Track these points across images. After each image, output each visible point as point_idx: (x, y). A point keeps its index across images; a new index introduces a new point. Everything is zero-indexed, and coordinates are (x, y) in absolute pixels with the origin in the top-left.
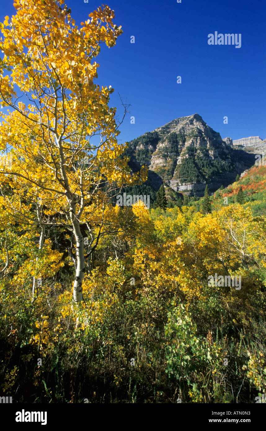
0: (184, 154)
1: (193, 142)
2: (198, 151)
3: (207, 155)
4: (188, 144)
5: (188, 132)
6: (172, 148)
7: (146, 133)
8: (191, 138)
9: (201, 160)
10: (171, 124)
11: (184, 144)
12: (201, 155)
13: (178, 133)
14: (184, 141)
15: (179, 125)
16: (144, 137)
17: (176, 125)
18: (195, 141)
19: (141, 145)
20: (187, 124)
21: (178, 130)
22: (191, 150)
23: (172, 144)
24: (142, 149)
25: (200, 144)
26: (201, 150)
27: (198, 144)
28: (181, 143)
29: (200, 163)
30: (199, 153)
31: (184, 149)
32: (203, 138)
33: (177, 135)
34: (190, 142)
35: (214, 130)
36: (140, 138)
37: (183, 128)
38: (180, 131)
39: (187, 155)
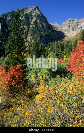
0: (33, 25)
1: (36, 19)
2: (39, 24)
3: (43, 26)
4: (34, 20)
5: (33, 14)
6: (26, 21)
7: (12, 11)
8: (35, 17)
9: (41, 28)
10: (24, 9)
11: (32, 20)
12: (40, 26)
13: (29, 14)
14: (32, 18)
15: (28, 10)
16: (11, 13)
17: (27, 10)
18: (37, 19)
19: (10, 17)
20: (33, 10)
21: (29, 12)
22: (36, 23)
23: (26, 19)
24: (10, 19)
25: (40, 21)
26: (40, 24)
27: (39, 20)
28: (30, 19)
29: (40, 30)
30: (39, 25)
31: (32, 22)
32: (41, 18)
33: (28, 14)
34: (35, 19)
36: (9, 13)
37: (31, 12)
38: (30, 13)
39: (34, 25)
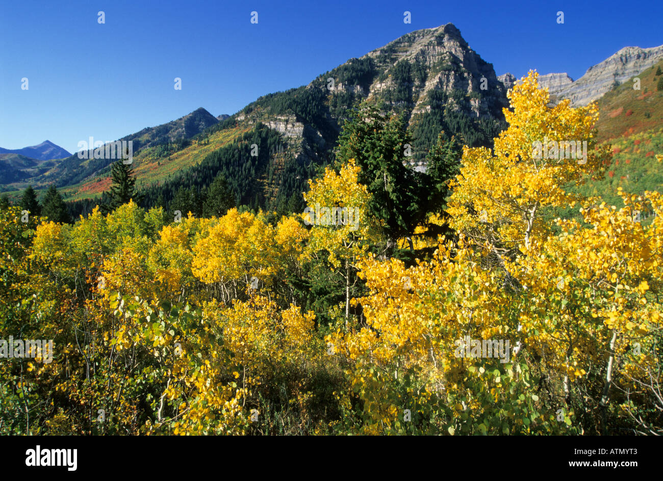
0: (424, 104)
1: (441, 82)
2: (450, 100)
3: (465, 107)
4: (430, 85)
5: (431, 61)
6: (400, 91)
7: (350, 61)
8: (437, 72)
9: (456, 117)
10: (399, 42)
11: (422, 86)
12: (456, 108)
13: (412, 62)
14: (424, 80)
15: (415, 45)
16: (346, 69)
17: (410, 46)
18: (444, 79)
19: (340, 84)
20: (430, 44)
21: (413, 56)
22: (437, 97)
23: (401, 85)
24: (342, 93)
25: (455, 85)
26: (455, 97)
27: (450, 85)
28: (417, 83)
29: (452, 124)
30: (452, 104)
31: (424, 94)
32: (462, 74)
33: (410, 66)
34: (436, 80)
35: (482, 57)
36: (338, 70)
37: (423, 52)
38: (417, 58)
39: (429, 107)
